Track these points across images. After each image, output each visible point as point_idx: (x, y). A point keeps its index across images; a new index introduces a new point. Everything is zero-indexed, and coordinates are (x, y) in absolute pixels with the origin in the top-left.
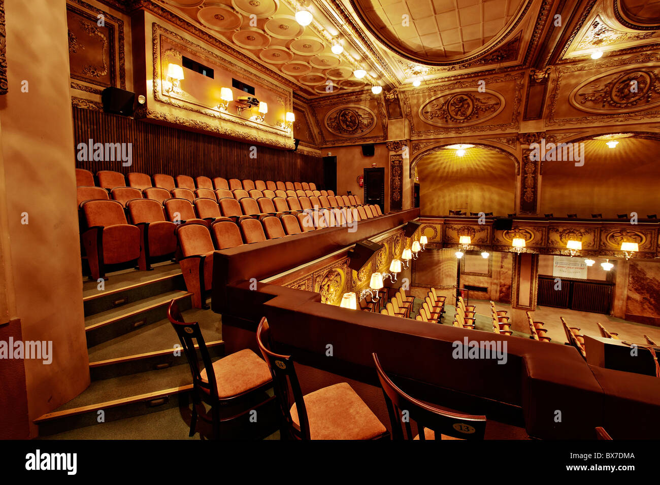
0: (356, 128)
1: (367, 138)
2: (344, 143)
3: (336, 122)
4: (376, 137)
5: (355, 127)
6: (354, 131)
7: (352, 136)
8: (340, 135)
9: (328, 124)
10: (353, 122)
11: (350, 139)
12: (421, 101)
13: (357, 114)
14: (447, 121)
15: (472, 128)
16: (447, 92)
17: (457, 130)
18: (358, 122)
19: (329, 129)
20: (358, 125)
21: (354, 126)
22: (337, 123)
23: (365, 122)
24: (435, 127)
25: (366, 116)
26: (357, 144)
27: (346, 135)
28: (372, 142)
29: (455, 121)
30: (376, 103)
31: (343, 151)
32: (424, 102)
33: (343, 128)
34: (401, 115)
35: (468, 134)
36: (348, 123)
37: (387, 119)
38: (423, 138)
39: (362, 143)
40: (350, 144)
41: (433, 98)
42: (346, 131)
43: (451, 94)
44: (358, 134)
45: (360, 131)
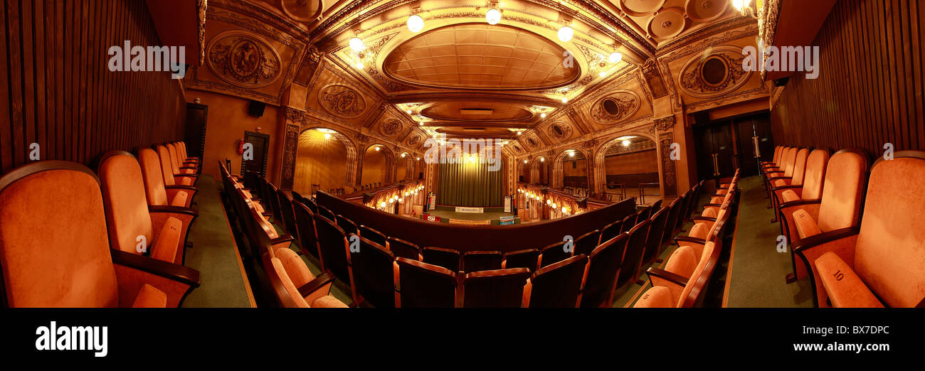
0: (251, 75)
1: (258, 93)
2: (224, 90)
3: (226, 54)
4: (269, 96)
5: (250, 73)
6: (246, 78)
7: (240, 84)
8: (223, 77)
9: (211, 53)
10: (250, 64)
11: (235, 87)
12: (330, 80)
13: (261, 56)
14: (332, 108)
15: (343, 121)
16: (349, 86)
17: (335, 117)
18: (258, 68)
19: (210, 62)
20: (256, 72)
21: (249, 71)
22: (226, 57)
23: (266, 72)
24: (323, 108)
25: (271, 65)
26: (243, 96)
27: (231, 80)
28: (262, 100)
29: (337, 111)
30: (292, 54)
31: (219, 100)
32: (331, 82)
33: (232, 69)
34: (307, 83)
35: (339, 124)
36: (243, 63)
37: (292, 80)
38: (311, 115)
39: (250, 97)
40: (233, 94)
41: (339, 84)
42: (233, 74)
43: (350, 89)
44: (249, 84)
45: (252, 81)
